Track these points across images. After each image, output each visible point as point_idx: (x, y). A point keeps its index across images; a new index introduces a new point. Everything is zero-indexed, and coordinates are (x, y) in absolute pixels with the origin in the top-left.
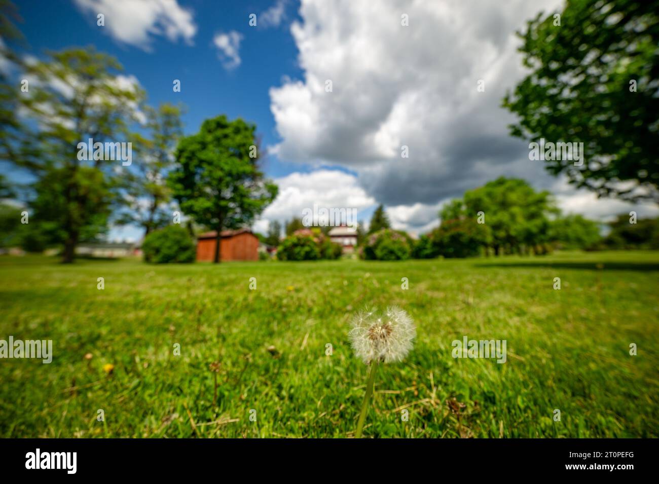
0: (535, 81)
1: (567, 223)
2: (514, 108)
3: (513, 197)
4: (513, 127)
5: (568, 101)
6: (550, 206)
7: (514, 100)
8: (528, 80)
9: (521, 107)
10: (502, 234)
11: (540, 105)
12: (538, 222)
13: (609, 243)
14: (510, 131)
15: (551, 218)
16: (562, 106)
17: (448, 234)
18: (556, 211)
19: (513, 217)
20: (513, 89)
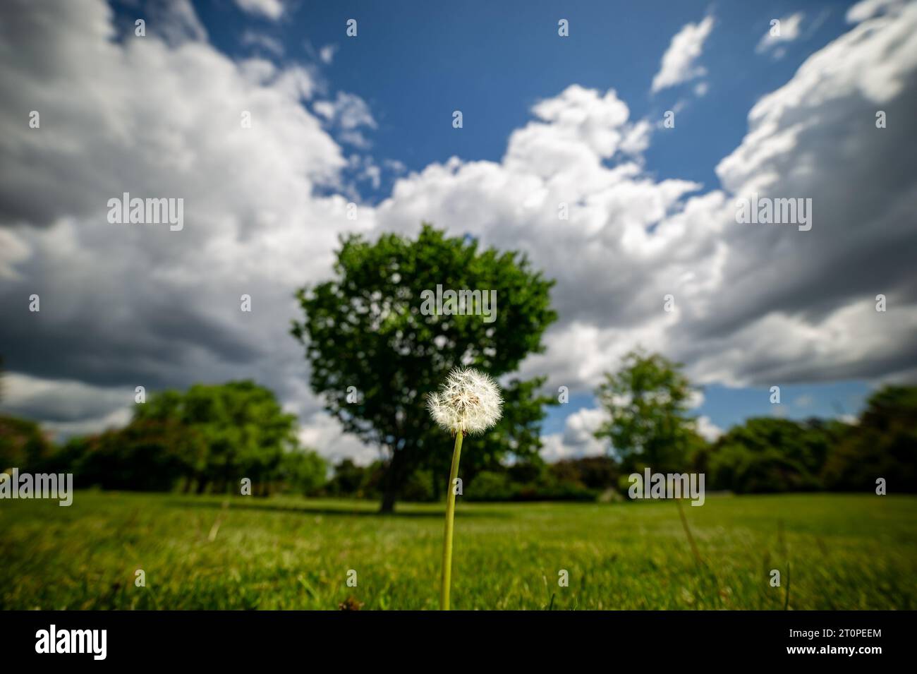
0: (334, 289)
1: (299, 458)
2: (306, 304)
3: (256, 410)
4: (296, 324)
5: (351, 324)
6: (291, 434)
7: (310, 296)
8: (330, 284)
9: (312, 308)
10: (221, 460)
11: (328, 315)
12: (271, 451)
13: (329, 490)
14: (291, 327)
15: (287, 449)
16: (345, 327)
17: (134, 445)
18: (295, 442)
19: (245, 438)
20: (314, 283)
